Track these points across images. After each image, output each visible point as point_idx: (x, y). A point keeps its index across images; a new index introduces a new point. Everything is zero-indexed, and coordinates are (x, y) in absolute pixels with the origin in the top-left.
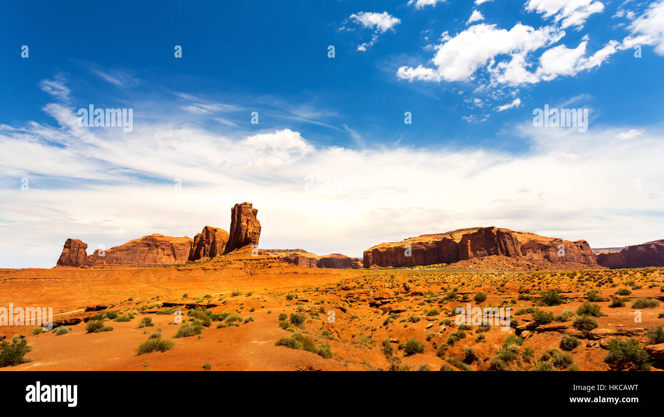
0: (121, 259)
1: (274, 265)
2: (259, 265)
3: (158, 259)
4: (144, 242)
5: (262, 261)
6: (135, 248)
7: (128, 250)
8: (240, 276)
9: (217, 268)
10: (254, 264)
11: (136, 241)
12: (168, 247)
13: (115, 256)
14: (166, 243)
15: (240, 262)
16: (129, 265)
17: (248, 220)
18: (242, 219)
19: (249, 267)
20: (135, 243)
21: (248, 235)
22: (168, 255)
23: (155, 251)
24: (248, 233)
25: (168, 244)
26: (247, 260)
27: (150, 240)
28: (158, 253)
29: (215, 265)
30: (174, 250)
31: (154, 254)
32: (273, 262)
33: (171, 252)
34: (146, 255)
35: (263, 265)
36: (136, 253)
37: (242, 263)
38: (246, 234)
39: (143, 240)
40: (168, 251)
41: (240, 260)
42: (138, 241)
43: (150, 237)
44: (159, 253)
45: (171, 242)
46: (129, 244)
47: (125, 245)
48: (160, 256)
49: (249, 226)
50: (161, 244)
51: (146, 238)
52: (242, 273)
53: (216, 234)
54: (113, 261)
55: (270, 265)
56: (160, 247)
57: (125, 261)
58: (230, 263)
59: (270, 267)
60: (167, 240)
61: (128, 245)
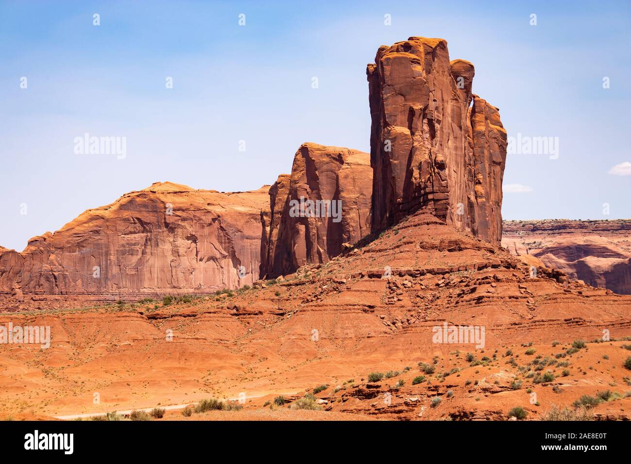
0: (65, 277)
1: (502, 290)
2: (444, 293)
3: (181, 275)
4: (126, 214)
5: (455, 278)
6: (101, 239)
7: (80, 245)
8: (359, 338)
9: (287, 306)
10: (427, 288)
11: (101, 213)
12: (207, 230)
13: (46, 267)
14: (198, 214)
15: (373, 284)
16: (92, 298)
17: (412, 112)
18: (389, 109)
19: (406, 301)
20: (99, 222)
21: (416, 173)
22: (213, 258)
23: (167, 247)
24: (414, 164)
25: (208, 219)
26: (401, 275)
27: (145, 206)
28: (176, 252)
29: (285, 295)
30: (230, 240)
31: (164, 256)
32: (497, 280)
33: (219, 250)
34: (140, 262)
35: (458, 291)
36: (107, 254)
37: (380, 286)
38: (410, 173)
39: (122, 207)
40: (210, 245)
41: (372, 275)
42: (107, 214)
43: (142, 194)
44: (182, 251)
45: (217, 210)
46: (81, 223)
47: (69, 228)
48: (186, 262)
49: (417, 137)
50: (184, 220)
51: (130, 203)
52: (372, 324)
53: (341, 173)
54: (40, 285)
55: (482, 291)
56: (179, 231)
57: (79, 282)
58: (337, 286)
59: (479, 300)
60: (199, 202)
61: (78, 229)
